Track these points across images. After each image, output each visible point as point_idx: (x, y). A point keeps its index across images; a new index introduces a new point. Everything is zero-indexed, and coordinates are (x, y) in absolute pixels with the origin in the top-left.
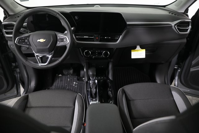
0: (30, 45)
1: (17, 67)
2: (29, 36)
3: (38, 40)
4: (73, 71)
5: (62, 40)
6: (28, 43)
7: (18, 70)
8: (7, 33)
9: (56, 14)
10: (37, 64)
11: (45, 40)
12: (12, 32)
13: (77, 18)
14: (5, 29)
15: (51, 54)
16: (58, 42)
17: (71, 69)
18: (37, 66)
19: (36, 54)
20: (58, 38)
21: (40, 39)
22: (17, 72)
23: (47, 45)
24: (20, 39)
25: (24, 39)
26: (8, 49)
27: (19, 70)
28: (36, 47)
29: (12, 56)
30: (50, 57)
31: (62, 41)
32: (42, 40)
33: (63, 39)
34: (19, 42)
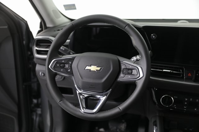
0: (71, 73)
1: (38, 105)
2: (73, 59)
3: (88, 68)
4: (125, 125)
5: (129, 71)
6: (69, 70)
7: (39, 111)
8: (39, 52)
9: (124, 25)
10: (78, 109)
11: (99, 69)
12: (47, 51)
13: (154, 37)
14: (37, 46)
15: (106, 95)
16: (122, 75)
17: (123, 123)
18: (78, 113)
19: (78, 91)
20: (123, 67)
21: (91, 66)
22: (37, 114)
23: (102, 78)
24: (58, 62)
25: (64, 64)
26: (32, 77)
27: (42, 111)
28: (82, 78)
29: (36, 88)
30: (103, 99)
31: (129, 74)
32: (94, 68)
33: (132, 70)
34: (55, 67)
